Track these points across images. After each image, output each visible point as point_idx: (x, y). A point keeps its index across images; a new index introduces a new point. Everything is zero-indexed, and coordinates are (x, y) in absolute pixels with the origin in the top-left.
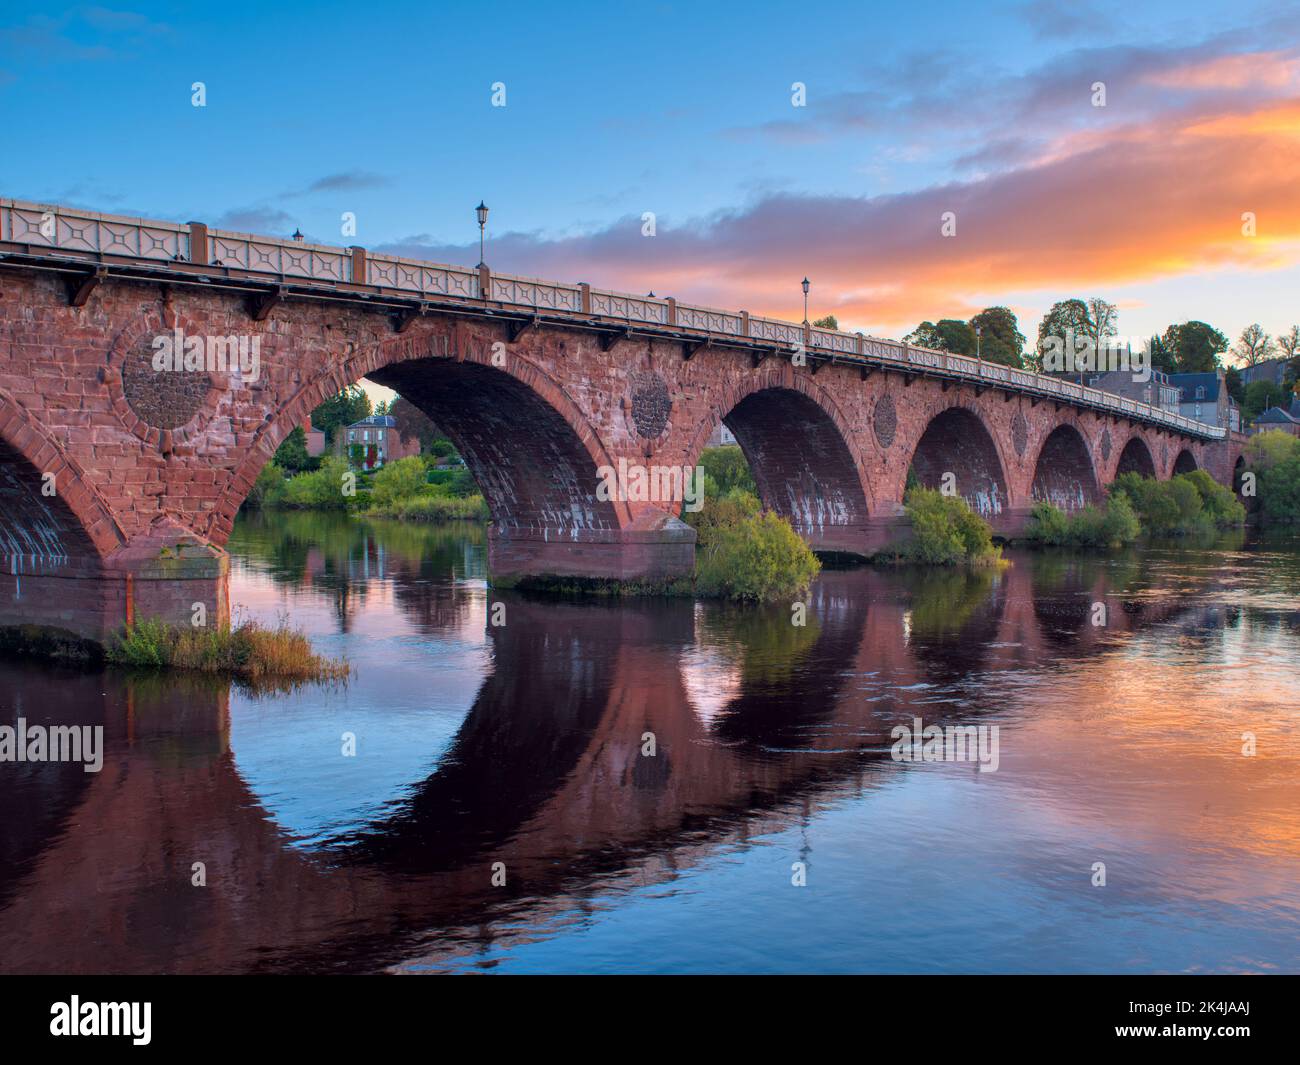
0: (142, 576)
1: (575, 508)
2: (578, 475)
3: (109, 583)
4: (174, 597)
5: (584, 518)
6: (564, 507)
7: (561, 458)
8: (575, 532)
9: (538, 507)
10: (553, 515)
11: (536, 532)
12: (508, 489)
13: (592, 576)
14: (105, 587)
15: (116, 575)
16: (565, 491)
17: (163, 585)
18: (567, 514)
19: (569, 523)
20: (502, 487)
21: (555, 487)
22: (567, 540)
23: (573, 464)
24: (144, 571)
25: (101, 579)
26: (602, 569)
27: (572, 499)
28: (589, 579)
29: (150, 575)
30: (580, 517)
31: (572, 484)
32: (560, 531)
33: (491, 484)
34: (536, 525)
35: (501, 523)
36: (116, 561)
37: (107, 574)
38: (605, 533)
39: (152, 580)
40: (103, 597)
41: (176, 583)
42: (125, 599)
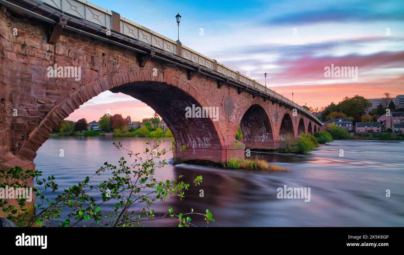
0: (230, 148)
1: (264, 136)
2: (267, 129)
3: (223, 150)
4: (236, 153)
5: (265, 137)
6: (261, 135)
7: (264, 126)
8: (263, 140)
9: (255, 135)
10: (258, 137)
11: (254, 140)
12: (249, 132)
13: (267, 149)
14: (221, 151)
15: (225, 148)
16: (262, 132)
17: (234, 150)
18: (261, 137)
19: (262, 139)
20: (247, 132)
21: (260, 131)
22: (261, 142)
23: (266, 127)
24: (230, 147)
25: (221, 149)
26: (270, 147)
27: (263, 134)
28: (266, 150)
29: (231, 148)
30: (264, 137)
31: (264, 131)
32: (259, 140)
33: (245, 131)
34: (253, 139)
35: (245, 139)
36: (225, 145)
37: (223, 148)
38: (270, 141)
39: (232, 149)
40: (221, 153)
41: (236, 150)
42: (227, 153)
